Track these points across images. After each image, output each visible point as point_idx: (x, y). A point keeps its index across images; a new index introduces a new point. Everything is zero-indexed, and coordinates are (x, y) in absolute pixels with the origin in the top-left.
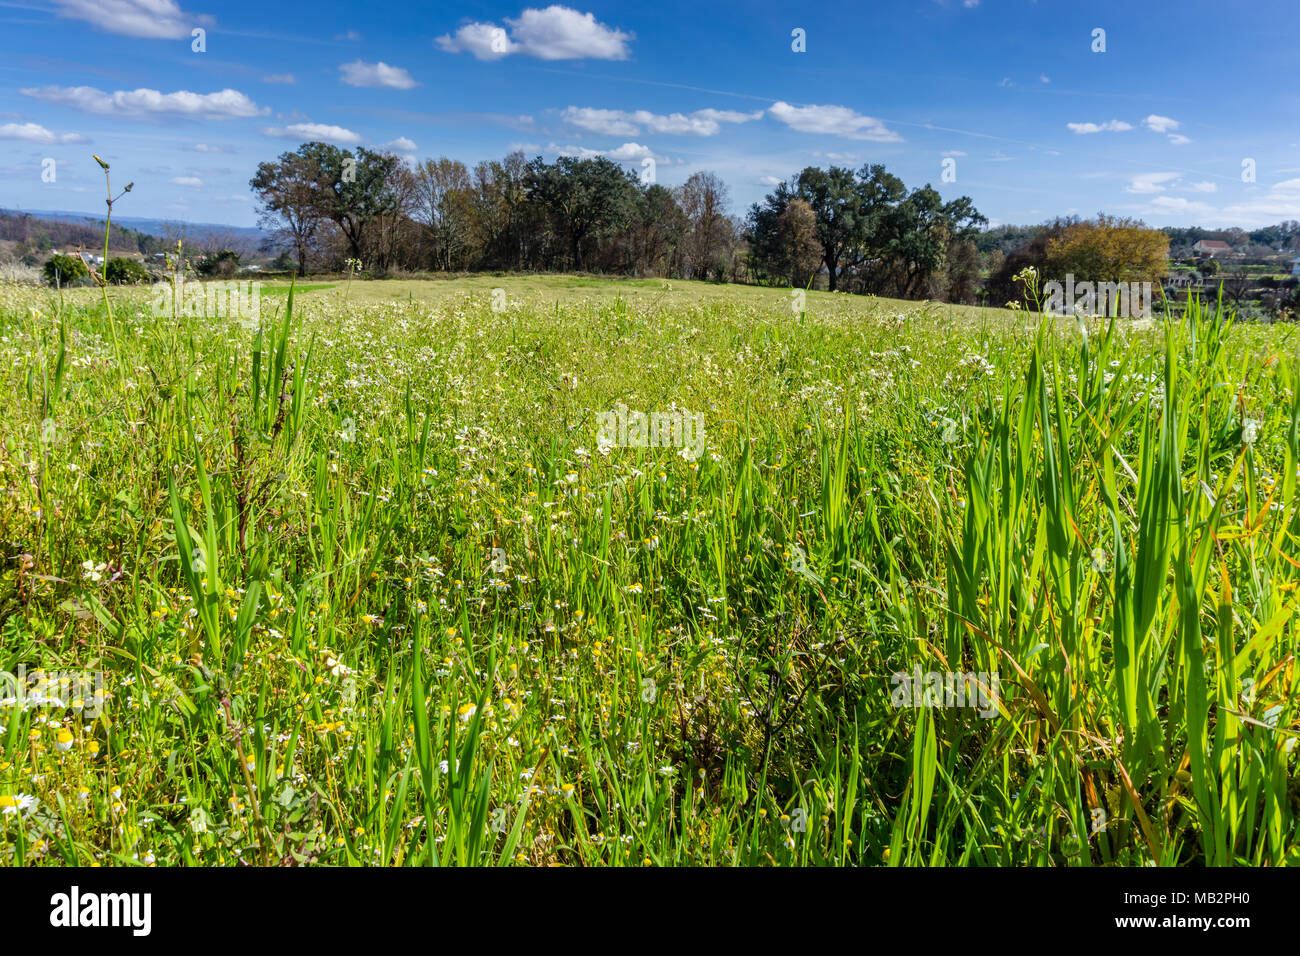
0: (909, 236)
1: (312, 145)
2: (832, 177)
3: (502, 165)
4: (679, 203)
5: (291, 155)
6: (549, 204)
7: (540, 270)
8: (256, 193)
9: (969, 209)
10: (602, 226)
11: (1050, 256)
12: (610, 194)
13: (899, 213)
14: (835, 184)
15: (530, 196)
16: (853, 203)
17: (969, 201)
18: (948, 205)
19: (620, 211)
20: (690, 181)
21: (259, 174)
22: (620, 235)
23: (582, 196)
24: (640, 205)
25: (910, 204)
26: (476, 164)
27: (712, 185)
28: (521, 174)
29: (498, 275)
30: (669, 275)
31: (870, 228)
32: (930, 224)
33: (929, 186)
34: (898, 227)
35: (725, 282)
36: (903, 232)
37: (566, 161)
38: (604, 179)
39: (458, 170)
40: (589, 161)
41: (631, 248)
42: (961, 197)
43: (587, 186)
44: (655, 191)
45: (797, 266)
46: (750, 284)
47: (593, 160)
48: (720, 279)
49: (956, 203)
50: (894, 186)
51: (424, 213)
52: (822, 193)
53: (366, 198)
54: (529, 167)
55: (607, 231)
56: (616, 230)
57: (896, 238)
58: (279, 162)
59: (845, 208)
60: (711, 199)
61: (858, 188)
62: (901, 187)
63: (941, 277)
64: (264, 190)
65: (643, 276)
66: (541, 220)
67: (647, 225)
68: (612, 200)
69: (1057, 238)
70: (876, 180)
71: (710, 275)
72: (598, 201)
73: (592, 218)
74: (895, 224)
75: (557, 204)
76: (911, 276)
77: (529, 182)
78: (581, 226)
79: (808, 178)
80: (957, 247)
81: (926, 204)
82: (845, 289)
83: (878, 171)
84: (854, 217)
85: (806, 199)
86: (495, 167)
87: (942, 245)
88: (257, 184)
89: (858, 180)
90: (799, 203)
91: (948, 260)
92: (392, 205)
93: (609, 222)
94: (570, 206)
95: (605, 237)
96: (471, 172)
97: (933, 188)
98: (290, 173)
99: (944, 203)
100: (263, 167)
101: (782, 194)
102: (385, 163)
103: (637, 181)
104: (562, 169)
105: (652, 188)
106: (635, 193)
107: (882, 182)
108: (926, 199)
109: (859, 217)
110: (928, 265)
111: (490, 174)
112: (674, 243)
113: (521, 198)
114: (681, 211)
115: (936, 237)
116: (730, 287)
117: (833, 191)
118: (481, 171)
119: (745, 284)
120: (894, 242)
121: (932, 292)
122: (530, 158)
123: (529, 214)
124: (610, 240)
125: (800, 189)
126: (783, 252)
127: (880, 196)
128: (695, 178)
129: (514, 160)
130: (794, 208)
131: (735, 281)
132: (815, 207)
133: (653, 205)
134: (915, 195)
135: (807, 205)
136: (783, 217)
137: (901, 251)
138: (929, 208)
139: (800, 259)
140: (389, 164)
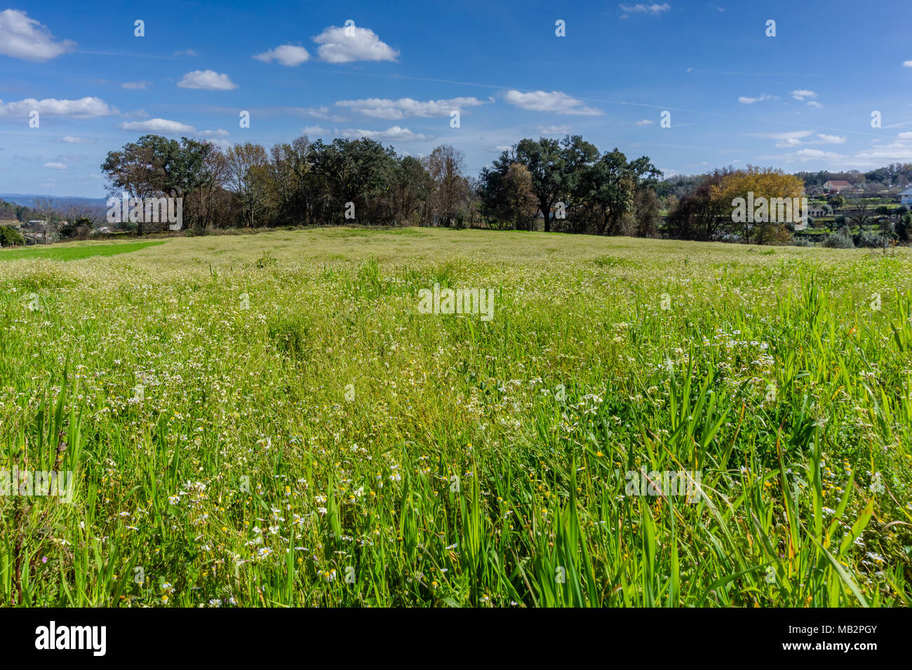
0: (604, 187)
1: (148, 137)
2: (542, 145)
3: (292, 146)
4: (427, 169)
5: (132, 145)
6: (328, 174)
7: (322, 224)
8: (106, 174)
9: (648, 166)
10: (369, 189)
11: (713, 198)
12: (374, 165)
13: (595, 171)
14: (545, 151)
15: (313, 168)
16: (559, 164)
17: (647, 159)
18: (632, 163)
19: (382, 177)
20: (434, 152)
21: (108, 160)
22: (383, 195)
23: (353, 167)
24: (397, 172)
25: (603, 164)
26: (272, 146)
27: (451, 154)
28: (307, 153)
29: (290, 229)
30: (422, 224)
31: (574, 183)
32: (619, 178)
33: (616, 150)
34: (595, 181)
35: (464, 228)
36: (599, 185)
37: (340, 142)
38: (368, 154)
39: (258, 151)
40: (357, 141)
41: (391, 205)
42: (641, 157)
43: (356, 159)
44: (409, 162)
45: (519, 214)
46: (484, 229)
47: (360, 140)
48: (460, 226)
49: (638, 161)
50: (589, 151)
51: (234, 184)
52: (535, 158)
53: (189, 175)
54: (312, 147)
55: (372, 193)
56: (379, 192)
57: (594, 189)
58: (123, 151)
59: (553, 168)
60: (450, 165)
61: (563, 153)
62: (595, 151)
63: (631, 218)
64: (111, 172)
65: (401, 225)
66: (322, 186)
67: (403, 186)
68: (375, 170)
69: (717, 184)
70: (575, 146)
71: (453, 222)
72: (365, 171)
73: (361, 183)
74: (592, 179)
75: (334, 174)
76: (607, 217)
77: (312, 158)
78: (353, 189)
79: (524, 147)
80: (641, 195)
81: (615, 163)
82: (557, 230)
83: (577, 140)
84: (561, 174)
85: (523, 163)
86: (287, 148)
87: (630, 193)
88: (106, 168)
89: (562, 147)
90: (518, 166)
91: (635, 205)
92: (208, 179)
93: (374, 186)
94: (343, 175)
95: (371, 197)
96: (268, 152)
97: (620, 151)
98: (132, 159)
99: (628, 162)
100: (111, 155)
101: (505, 160)
102: (203, 148)
103: (394, 154)
104: (337, 147)
105: (406, 160)
106: (392, 163)
107: (581, 149)
108: (614, 160)
109: (565, 175)
110: (620, 209)
111: (282, 153)
112: (424, 199)
113: (306, 170)
114: (428, 175)
115: (624, 187)
116: (469, 232)
117: (544, 156)
118: (276, 152)
119: (481, 228)
120: (593, 192)
121: (624, 228)
122: (312, 140)
123: (313, 182)
124: (375, 199)
125: (518, 156)
126: (508, 203)
127: (579, 158)
128: (438, 150)
129: (301, 142)
130: (514, 170)
131: (472, 227)
132: (530, 168)
133: (407, 172)
134: (606, 157)
135: (524, 167)
136: (506, 177)
137: (598, 199)
138: (618, 166)
139: (521, 208)
140: (206, 149)
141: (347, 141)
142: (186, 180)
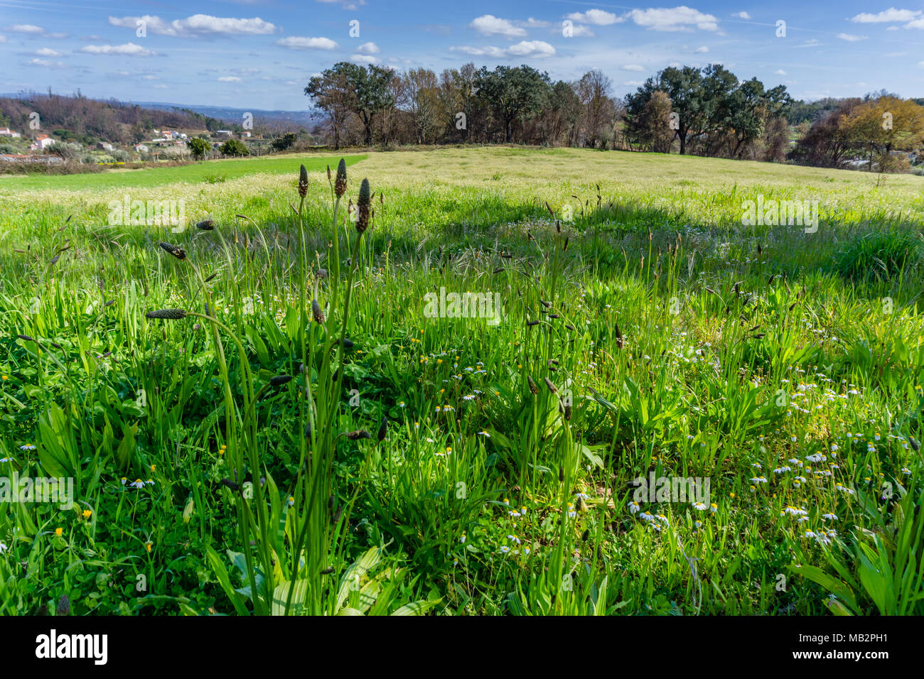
0: (739, 115)
1: (341, 64)
2: (685, 74)
3: (459, 72)
4: (577, 93)
5: (329, 72)
6: (490, 98)
7: (486, 144)
8: (308, 97)
9: (784, 94)
10: (525, 112)
11: (841, 127)
12: (531, 91)
13: (732, 99)
14: (686, 80)
15: (478, 93)
16: (699, 92)
17: (783, 88)
18: (768, 91)
19: (538, 102)
20: (584, 77)
21: (310, 85)
22: (537, 118)
23: (513, 92)
24: (550, 97)
25: (740, 92)
26: (442, 72)
27: (600, 79)
28: (472, 79)
29: (458, 147)
30: (569, 144)
31: (710, 110)
32: (755, 106)
33: (755, 79)
34: (731, 108)
35: (607, 149)
36: (734, 113)
37: (501, 69)
38: (527, 79)
39: (431, 75)
40: (517, 69)
41: (545, 128)
42: (778, 86)
43: (516, 85)
44: (561, 87)
45: (657, 137)
46: (625, 150)
47: (520, 68)
48: (604, 147)
49: (774, 90)
50: (729, 78)
51: (406, 106)
52: (677, 86)
53: (374, 98)
54: (477, 74)
55: (528, 116)
56: (534, 114)
57: (729, 116)
58: (322, 76)
59: (693, 96)
60: (599, 89)
61: (704, 82)
62: (735, 79)
63: (760, 144)
64: (312, 94)
65: (552, 146)
66: (484, 109)
67: (555, 110)
68: (532, 95)
69: (847, 114)
70: (716, 75)
71: (598, 144)
72: (523, 96)
73: (519, 107)
74: (728, 106)
75: (496, 98)
76: (740, 142)
77: (477, 84)
78: (511, 112)
79: (668, 74)
80: (774, 121)
81: (752, 91)
82: (691, 153)
83: (718, 69)
84: (699, 102)
85: (666, 90)
86: (455, 74)
87: (762, 120)
88: (308, 91)
89: (703, 75)
90: (661, 93)
91: (766, 131)
92: (391, 102)
93: (530, 110)
94: (503, 100)
95: (527, 120)
96: (438, 76)
97: (758, 80)
98: (329, 83)
99: (765, 90)
100: (313, 80)
101: (648, 86)
102: (386, 75)
103: (548, 79)
104: (499, 74)
105: (558, 84)
106: (547, 88)
107: (721, 77)
108: (752, 88)
109: (703, 102)
110: (750, 136)
111: (451, 77)
112: (573, 122)
113: (472, 94)
114: (578, 99)
115: (758, 114)
116: (611, 153)
117: (685, 84)
118: (446, 76)
119: (622, 150)
120: (728, 119)
121: (752, 154)
122: (478, 67)
123: (476, 105)
124: (530, 121)
125: (662, 84)
126: (648, 128)
127: (719, 87)
128: (588, 75)
129: (468, 69)
130: (657, 97)
131: (615, 149)
132: (672, 95)
133: (559, 96)
134: (744, 85)
135: (666, 94)
136: (649, 103)
137: (732, 126)
138: (755, 94)
139: (659, 133)
140: (388, 75)
141: (508, 68)
142: (372, 102)
